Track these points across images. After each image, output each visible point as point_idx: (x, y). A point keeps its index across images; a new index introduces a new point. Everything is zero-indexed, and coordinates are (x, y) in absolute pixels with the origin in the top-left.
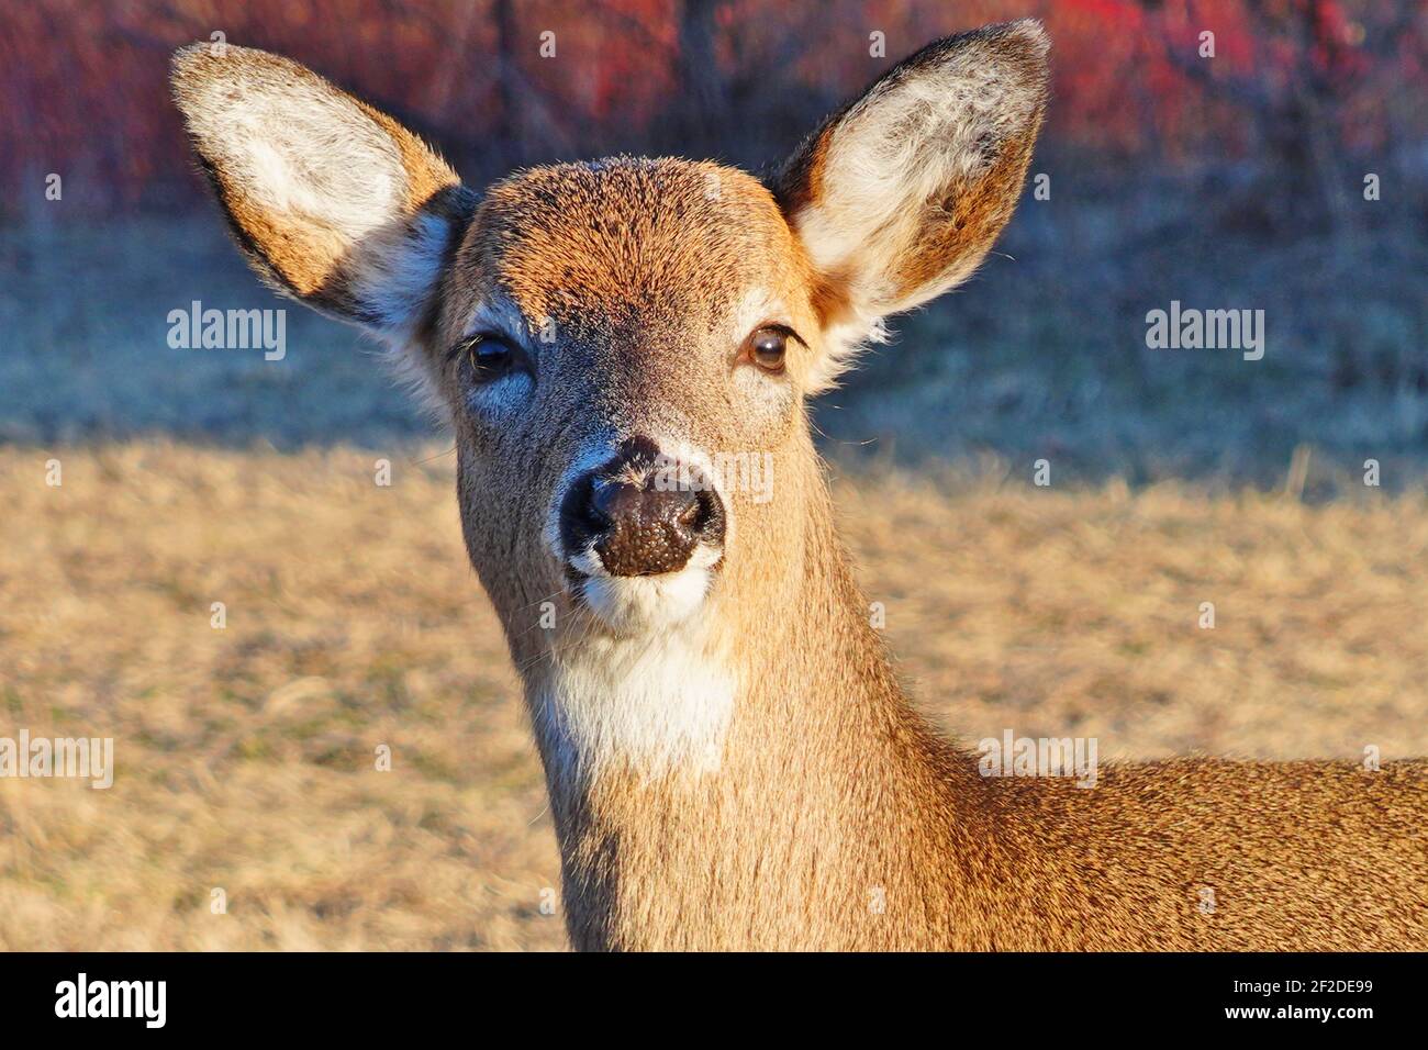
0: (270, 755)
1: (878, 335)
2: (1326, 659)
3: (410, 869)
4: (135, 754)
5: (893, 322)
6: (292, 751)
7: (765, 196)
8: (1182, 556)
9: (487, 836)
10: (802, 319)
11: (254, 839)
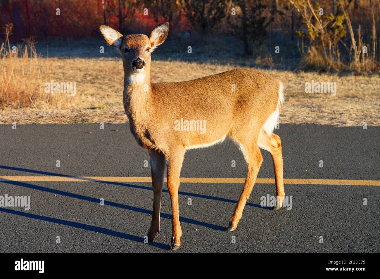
0: (87, 83)
1: (156, 47)
2: (171, 74)
3: (99, 92)
4: (77, 83)
5: (157, 47)
6: (89, 82)
7: (147, 37)
8: (160, 66)
9: (105, 89)
10: (150, 47)
11: (86, 90)
